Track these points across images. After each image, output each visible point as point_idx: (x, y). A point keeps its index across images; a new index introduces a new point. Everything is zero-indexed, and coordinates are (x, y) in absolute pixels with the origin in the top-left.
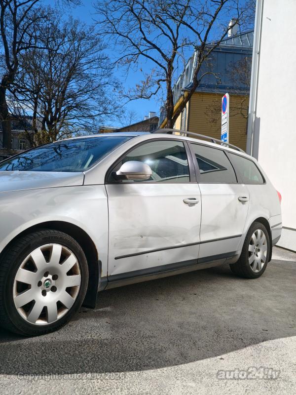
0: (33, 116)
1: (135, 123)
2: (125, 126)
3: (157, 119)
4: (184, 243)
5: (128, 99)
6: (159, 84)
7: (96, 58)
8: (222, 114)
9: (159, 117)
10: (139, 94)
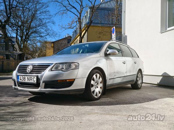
0: (16, 36)
1: (61, 39)
2: (57, 40)
3: (71, 37)
4: (123, 76)
5: (65, 29)
6: (77, 23)
7: (44, 11)
8: (112, 34)
9: (72, 36)
10: (70, 27)
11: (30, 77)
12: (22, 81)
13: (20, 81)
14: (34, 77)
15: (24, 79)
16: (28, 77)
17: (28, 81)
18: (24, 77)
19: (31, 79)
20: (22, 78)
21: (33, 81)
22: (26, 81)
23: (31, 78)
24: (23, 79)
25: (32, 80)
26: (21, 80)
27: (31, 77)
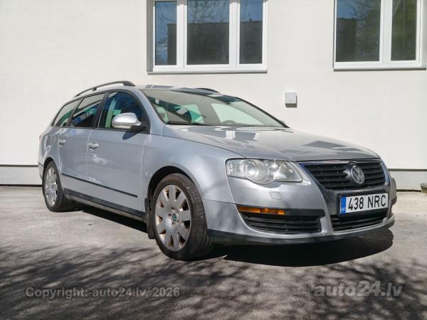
11: (374, 195)
12: (354, 210)
13: (348, 211)
14: (384, 196)
15: (359, 203)
16: (371, 196)
17: (370, 208)
18: (359, 197)
19: (377, 201)
20: (354, 202)
21: (380, 205)
22: (365, 208)
23: (377, 199)
24: (357, 204)
25: (380, 202)
26: (351, 208)
27: (376, 197)
